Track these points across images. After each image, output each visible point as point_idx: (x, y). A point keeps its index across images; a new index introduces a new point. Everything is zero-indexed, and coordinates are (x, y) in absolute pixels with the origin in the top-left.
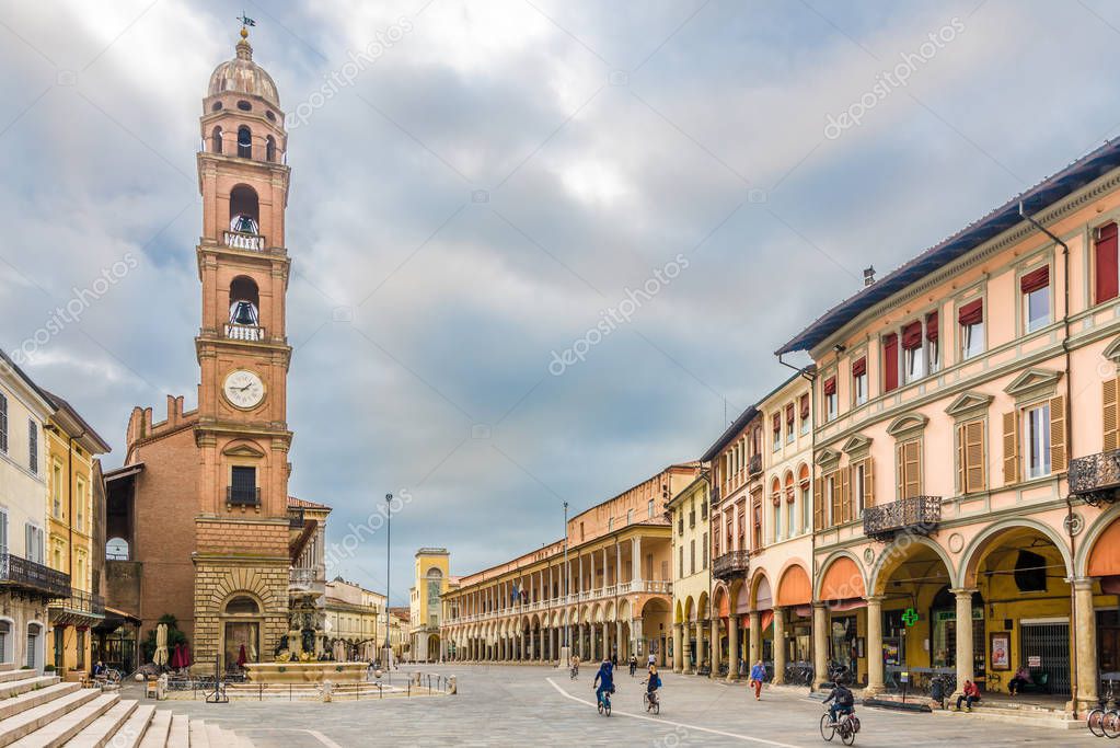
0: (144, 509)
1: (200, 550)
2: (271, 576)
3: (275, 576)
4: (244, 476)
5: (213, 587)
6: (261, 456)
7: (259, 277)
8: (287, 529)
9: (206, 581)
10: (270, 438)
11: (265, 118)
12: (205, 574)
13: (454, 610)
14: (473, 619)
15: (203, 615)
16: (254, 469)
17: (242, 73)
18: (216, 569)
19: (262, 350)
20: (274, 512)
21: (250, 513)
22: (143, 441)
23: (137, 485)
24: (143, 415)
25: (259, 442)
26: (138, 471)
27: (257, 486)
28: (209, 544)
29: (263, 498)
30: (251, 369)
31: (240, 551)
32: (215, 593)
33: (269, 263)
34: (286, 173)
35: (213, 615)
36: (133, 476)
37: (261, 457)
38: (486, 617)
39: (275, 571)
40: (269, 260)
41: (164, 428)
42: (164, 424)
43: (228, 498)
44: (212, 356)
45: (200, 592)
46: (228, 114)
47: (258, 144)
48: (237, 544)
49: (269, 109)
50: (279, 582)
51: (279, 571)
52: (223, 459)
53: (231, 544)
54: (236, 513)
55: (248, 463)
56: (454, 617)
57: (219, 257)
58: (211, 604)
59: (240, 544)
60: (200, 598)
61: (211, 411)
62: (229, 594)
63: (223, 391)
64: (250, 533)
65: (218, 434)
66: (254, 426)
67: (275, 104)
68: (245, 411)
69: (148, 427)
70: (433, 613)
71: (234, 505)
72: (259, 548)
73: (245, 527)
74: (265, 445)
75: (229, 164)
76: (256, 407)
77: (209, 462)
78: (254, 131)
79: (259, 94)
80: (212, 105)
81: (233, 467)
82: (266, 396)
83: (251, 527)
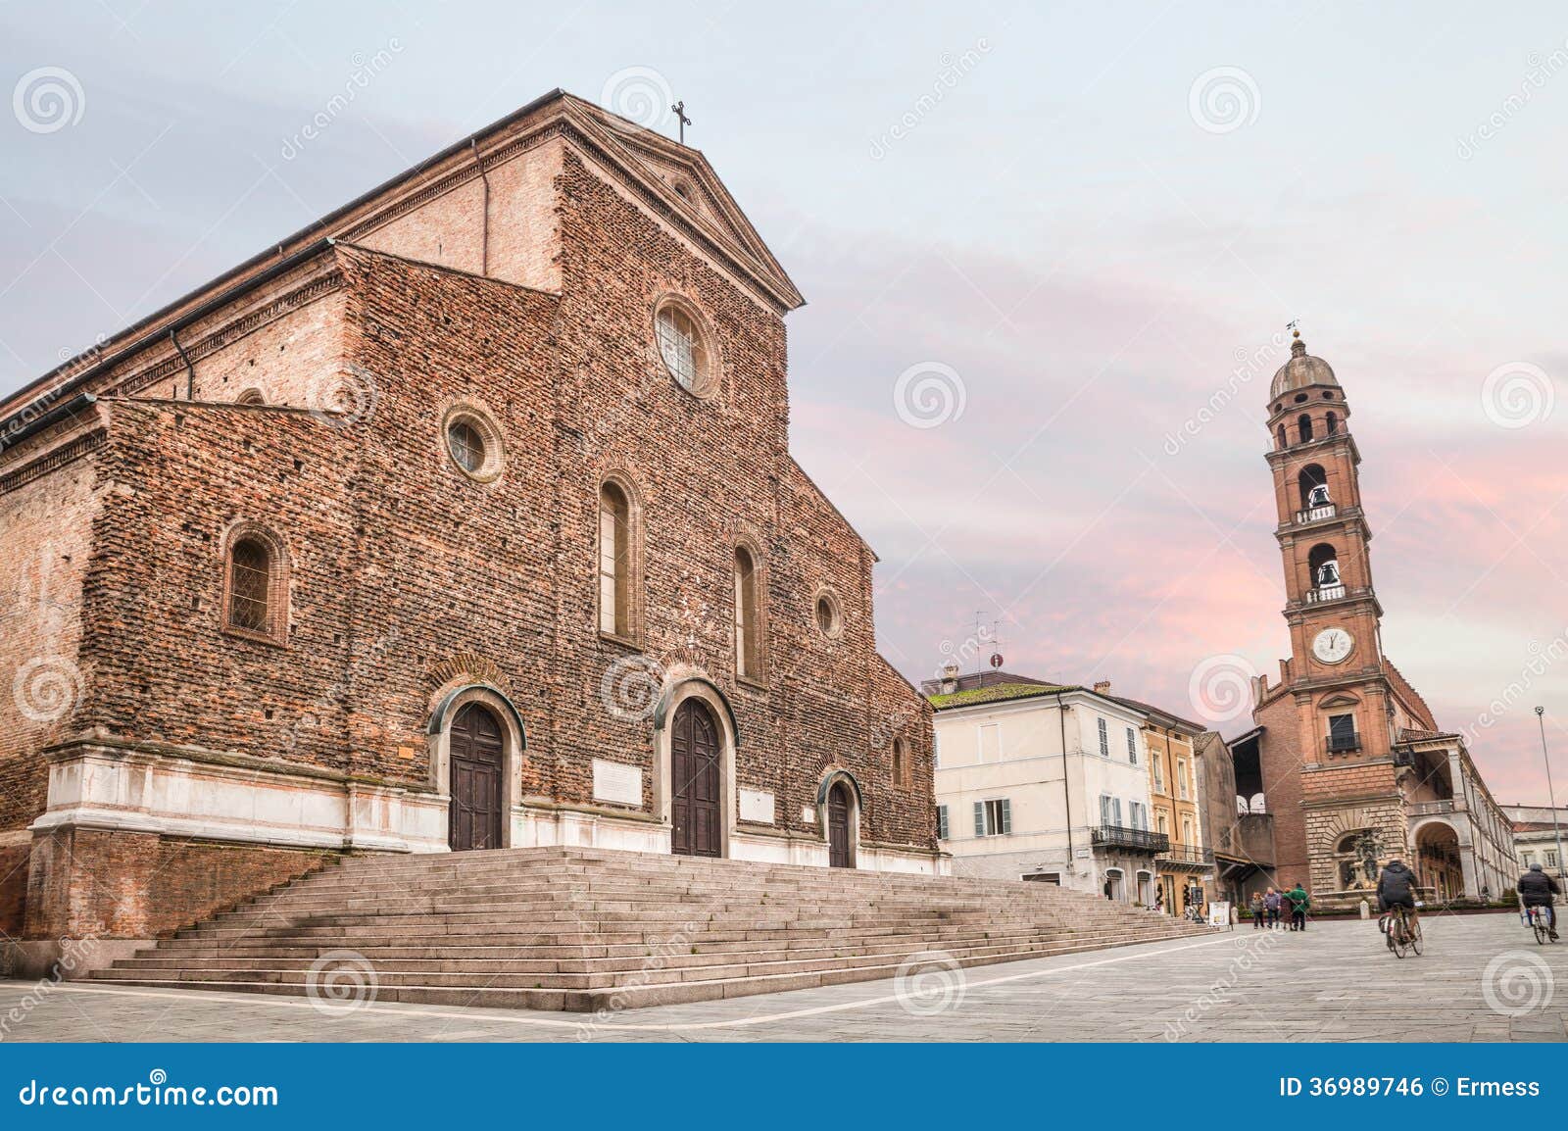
0: (1270, 765)
1: (1306, 798)
2: (1379, 814)
3: (1384, 814)
4: (1342, 724)
5: (1322, 830)
6: (1356, 702)
7: (1334, 540)
8: (1391, 766)
9: (1315, 825)
10: (1363, 684)
11: (1321, 400)
12: (1314, 822)
15: (1316, 857)
16: (1351, 715)
18: (1324, 814)
19: (1345, 605)
20: (1376, 752)
21: (1352, 758)
22: (1262, 706)
23: (1261, 746)
24: (1260, 682)
25: (1353, 690)
26: (1259, 733)
27: (1356, 730)
28: (1315, 791)
29: (1363, 742)
30: (1336, 626)
31: (1344, 794)
32: (1325, 835)
33: (1342, 525)
34: (1348, 442)
35: (1326, 856)
36: (1256, 738)
37: (1356, 704)
39: (1383, 808)
40: (1341, 523)
41: (1280, 690)
42: (1280, 685)
43: (1328, 747)
44: (1299, 622)
45: (1311, 836)
46: (1288, 412)
47: (1318, 425)
48: (1341, 788)
49: (1326, 390)
50: (1388, 819)
51: (1387, 808)
52: (1320, 713)
53: (1335, 789)
54: (1338, 759)
55: (1345, 712)
57: (1295, 535)
58: (1323, 846)
59: (1345, 788)
60: (1311, 841)
61: (1303, 673)
62: (1339, 835)
63: (1312, 651)
64: (1353, 776)
65: (1311, 692)
66: (1345, 676)
67: (1329, 383)
68: (1336, 665)
69: (1265, 691)
71: (1334, 753)
72: (1364, 789)
73: (1348, 771)
74: (1359, 692)
75: (1294, 453)
76: (1345, 659)
77: (1307, 718)
78: (1313, 416)
79: (1313, 382)
80: (1276, 407)
81: (1331, 718)
82: (1354, 646)
83: (1354, 771)
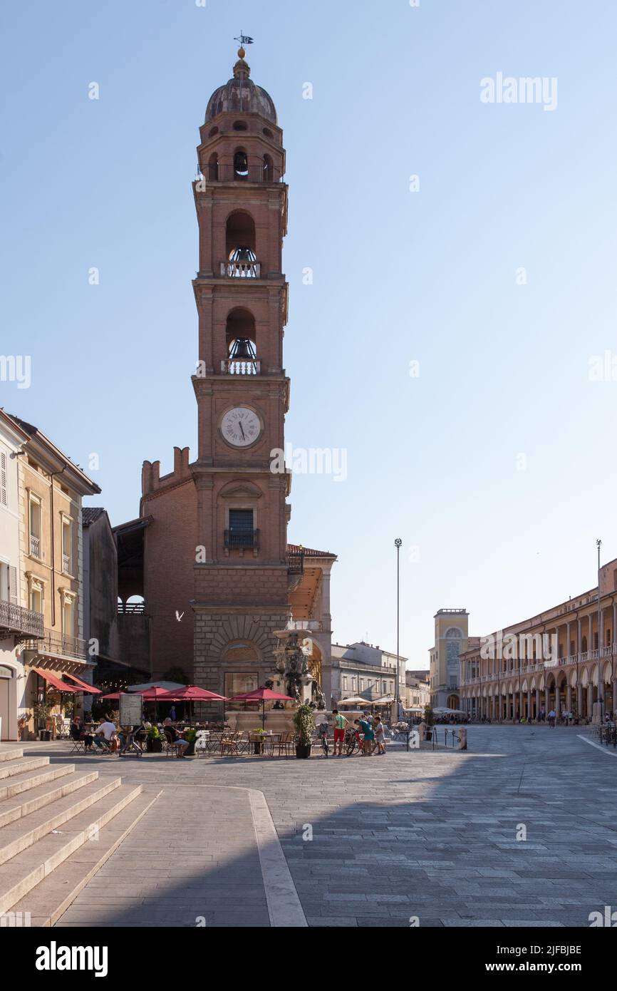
1: (199, 597)
2: (270, 624)
3: (275, 624)
4: (242, 518)
5: (211, 636)
6: (259, 495)
7: (255, 306)
8: (286, 573)
9: (204, 629)
10: (268, 477)
11: (261, 135)
12: (204, 622)
13: (474, 670)
14: (493, 678)
15: (202, 665)
16: (250, 512)
17: (238, 92)
20: (273, 555)
21: (248, 557)
22: (151, 494)
23: (146, 539)
24: (152, 469)
26: (146, 524)
27: (255, 527)
28: (207, 591)
29: (261, 540)
30: (247, 405)
32: (214, 641)
33: (265, 290)
35: (212, 665)
36: (142, 529)
37: (259, 498)
38: (507, 675)
39: (273, 618)
40: (265, 287)
41: (171, 480)
43: (225, 542)
44: (207, 395)
45: (198, 641)
46: (224, 138)
47: (254, 164)
49: (265, 126)
51: (278, 618)
52: (221, 501)
53: (229, 591)
54: (233, 557)
55: (246, 505)
56: (474, 676)
57: (215, 288)
58: (210, 653)
60: (199, 646)
63: (219, 430)
66: (251, 465)
67: (272, 121)
68: (242, 449)
69: (156, 480)
70: (452, 673)
71: (231, 549)
72: (257, 595)
73: (243, 572)
74: (263, 484)
75: (225, 190)
76: (252, 445)
77: (206, 505)
78: (249, 151)
79: (255, 111)
80: (209, 132)
81: (231, 511)
82: (262, 433)
83: (248, 572)
